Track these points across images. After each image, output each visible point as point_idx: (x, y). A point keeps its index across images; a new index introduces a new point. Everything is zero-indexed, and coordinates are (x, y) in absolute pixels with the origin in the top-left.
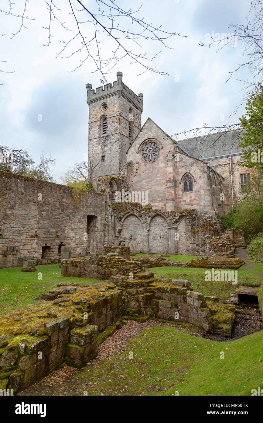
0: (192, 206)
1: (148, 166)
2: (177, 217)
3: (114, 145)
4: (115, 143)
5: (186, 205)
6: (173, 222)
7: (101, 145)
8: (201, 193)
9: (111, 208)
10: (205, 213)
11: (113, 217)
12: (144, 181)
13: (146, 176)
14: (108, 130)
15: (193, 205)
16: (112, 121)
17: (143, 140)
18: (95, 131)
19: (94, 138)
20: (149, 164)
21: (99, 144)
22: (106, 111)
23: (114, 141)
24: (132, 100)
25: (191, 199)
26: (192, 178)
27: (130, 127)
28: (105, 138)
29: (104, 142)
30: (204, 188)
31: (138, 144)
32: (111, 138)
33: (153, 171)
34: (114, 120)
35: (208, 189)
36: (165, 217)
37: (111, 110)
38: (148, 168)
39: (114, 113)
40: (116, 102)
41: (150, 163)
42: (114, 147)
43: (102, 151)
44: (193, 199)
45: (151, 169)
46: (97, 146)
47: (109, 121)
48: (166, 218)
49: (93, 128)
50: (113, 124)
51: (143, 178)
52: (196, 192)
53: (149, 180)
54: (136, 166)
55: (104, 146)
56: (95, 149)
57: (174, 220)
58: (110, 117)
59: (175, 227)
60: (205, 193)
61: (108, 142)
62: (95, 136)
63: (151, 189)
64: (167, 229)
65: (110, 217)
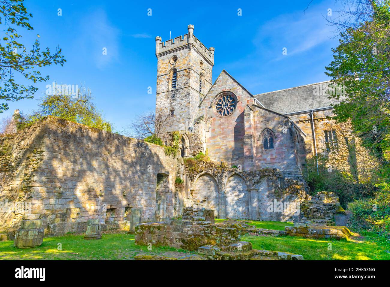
0: (273, 164)
1: (223, 120)
2: (258, 177)
3: (184, 99)
4: (185, 97)
5: (267, 163)
6: (253, 182)
7: (170, 99)
8: (284, 151)
9: (183, 166)
10: (289, 174)
11: (185, 176)
12: (219, 136)
13: (220, 132)
14: (178, 83)
15: (275, 164)
16: (182, 74)
17: (218, 93)
18: (164, 84)
19: (163, 92)
20: (223, 118)
21: (168, 98)
22: (176, 64)
23: (184, 95)
24: (203, 53)
25: (272, 158)
26: (273, 134)
27: (200, 81)
28: (175, 92)
29: (173, 96)
30: (287, 145)
31: (212, 97)
32: (181, 92)
33: (228, 126)
34: (184, 73)
35: (291, 146)
36: (243, 177)
37: (181, 63)
38: (223, 123)
39: (184, 66)
40: (186, 55)
41: (225, 118)
42: (184, 101)
43: (171, 105)
44: (274, 157)
45: (226, 124)
46: (165, 100)
47: (178, 74)
48: (245, 178)
49: (162, 82)
50: (183, 78)
51: (218, 133)
52: (277, 149)
53: (225, 136)
54: (210, 121)
55: (173, 100)
56: (163, 103)
57: (255, 181)
58: (180, 70)
59: (256, 188)
60: (287, 150)
61: (178, 96)
62: (163, 90)
63: (226, 145)
64: (246, 191)
65: (182, 176)
